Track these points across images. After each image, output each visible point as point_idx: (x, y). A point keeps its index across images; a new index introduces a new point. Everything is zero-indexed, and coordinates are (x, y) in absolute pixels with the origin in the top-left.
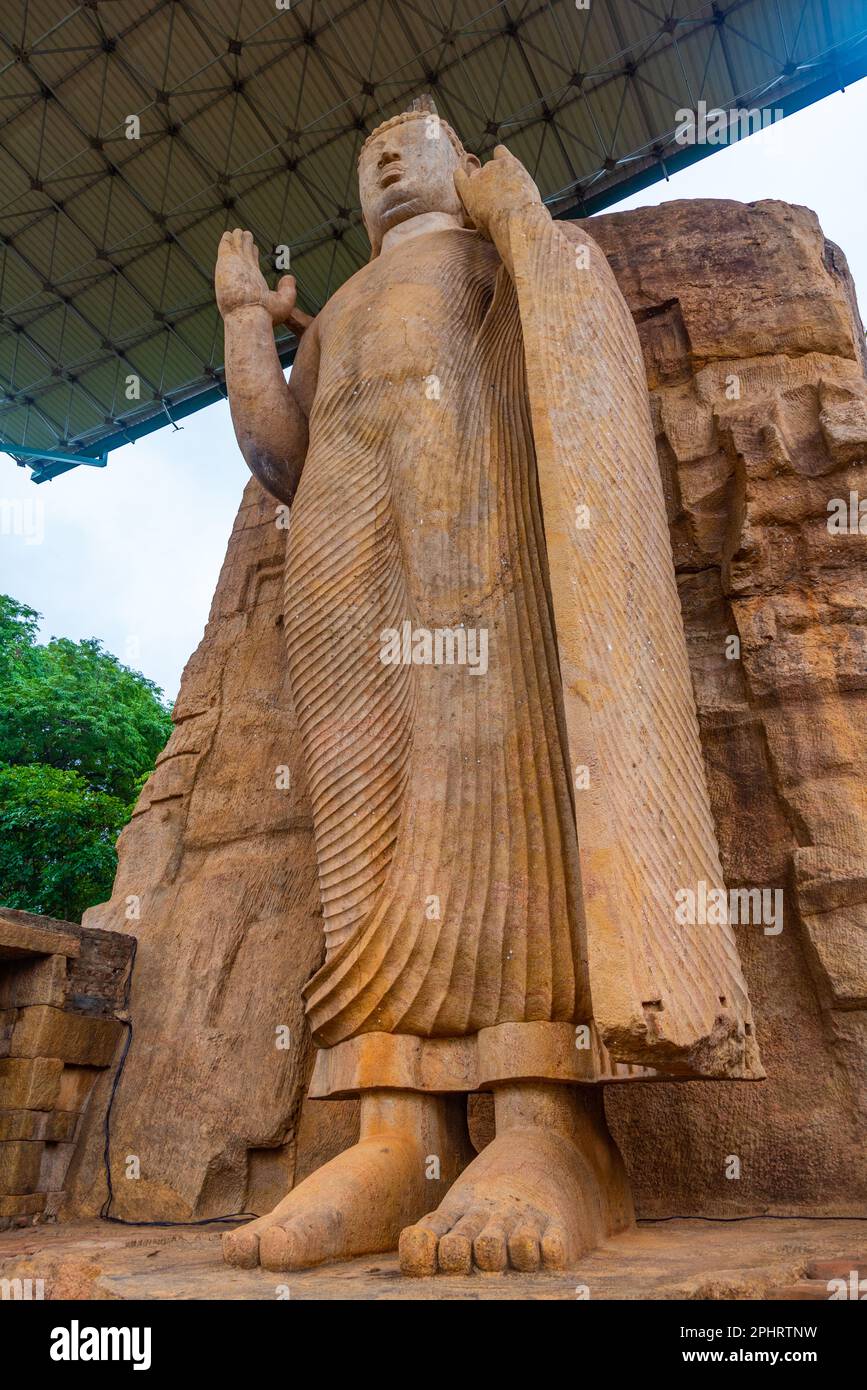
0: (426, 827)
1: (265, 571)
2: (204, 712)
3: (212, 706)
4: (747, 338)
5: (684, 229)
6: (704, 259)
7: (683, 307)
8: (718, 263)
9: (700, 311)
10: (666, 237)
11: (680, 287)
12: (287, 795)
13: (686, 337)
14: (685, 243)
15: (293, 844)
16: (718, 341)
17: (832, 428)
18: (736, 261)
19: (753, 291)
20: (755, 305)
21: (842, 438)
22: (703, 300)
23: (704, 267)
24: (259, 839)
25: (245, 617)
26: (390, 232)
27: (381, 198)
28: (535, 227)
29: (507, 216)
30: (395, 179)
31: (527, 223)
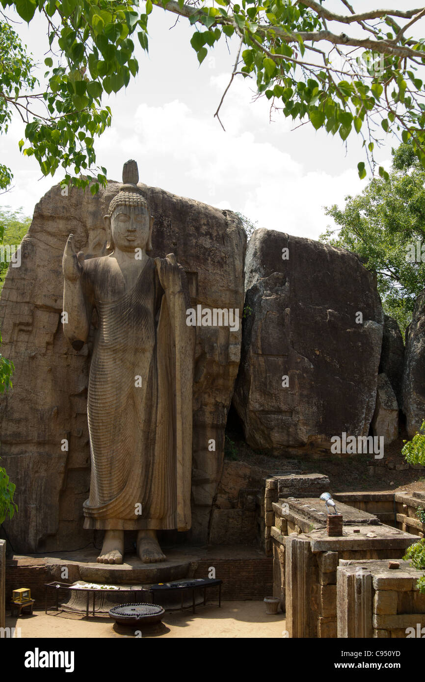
0: (136, 479)
1: (23, 327)
4: (215, 301)
5: (204, 233)
6: (209, 255)
7: (199, 278)
8: (212, 260)
9: (203, 283)
10: (198, 233)
11: (199, 266)
12: (45, 431)
13: (197, 290)
14: (204, 242)
15: (47, 448)
16: (207, 298)
17: (231, 355)
18: (218, 262)
19: (221, 281)
20: (221, 288)
21: (233, 360)
22: (205, 278)
23: (208, 260)
24: (34, 444)
25: (13, 347)
26: (124, 253)
27: (126, 243)
28: (182, 305)
29: (174, 295)
30: (133, 241)
31: (180, 302)
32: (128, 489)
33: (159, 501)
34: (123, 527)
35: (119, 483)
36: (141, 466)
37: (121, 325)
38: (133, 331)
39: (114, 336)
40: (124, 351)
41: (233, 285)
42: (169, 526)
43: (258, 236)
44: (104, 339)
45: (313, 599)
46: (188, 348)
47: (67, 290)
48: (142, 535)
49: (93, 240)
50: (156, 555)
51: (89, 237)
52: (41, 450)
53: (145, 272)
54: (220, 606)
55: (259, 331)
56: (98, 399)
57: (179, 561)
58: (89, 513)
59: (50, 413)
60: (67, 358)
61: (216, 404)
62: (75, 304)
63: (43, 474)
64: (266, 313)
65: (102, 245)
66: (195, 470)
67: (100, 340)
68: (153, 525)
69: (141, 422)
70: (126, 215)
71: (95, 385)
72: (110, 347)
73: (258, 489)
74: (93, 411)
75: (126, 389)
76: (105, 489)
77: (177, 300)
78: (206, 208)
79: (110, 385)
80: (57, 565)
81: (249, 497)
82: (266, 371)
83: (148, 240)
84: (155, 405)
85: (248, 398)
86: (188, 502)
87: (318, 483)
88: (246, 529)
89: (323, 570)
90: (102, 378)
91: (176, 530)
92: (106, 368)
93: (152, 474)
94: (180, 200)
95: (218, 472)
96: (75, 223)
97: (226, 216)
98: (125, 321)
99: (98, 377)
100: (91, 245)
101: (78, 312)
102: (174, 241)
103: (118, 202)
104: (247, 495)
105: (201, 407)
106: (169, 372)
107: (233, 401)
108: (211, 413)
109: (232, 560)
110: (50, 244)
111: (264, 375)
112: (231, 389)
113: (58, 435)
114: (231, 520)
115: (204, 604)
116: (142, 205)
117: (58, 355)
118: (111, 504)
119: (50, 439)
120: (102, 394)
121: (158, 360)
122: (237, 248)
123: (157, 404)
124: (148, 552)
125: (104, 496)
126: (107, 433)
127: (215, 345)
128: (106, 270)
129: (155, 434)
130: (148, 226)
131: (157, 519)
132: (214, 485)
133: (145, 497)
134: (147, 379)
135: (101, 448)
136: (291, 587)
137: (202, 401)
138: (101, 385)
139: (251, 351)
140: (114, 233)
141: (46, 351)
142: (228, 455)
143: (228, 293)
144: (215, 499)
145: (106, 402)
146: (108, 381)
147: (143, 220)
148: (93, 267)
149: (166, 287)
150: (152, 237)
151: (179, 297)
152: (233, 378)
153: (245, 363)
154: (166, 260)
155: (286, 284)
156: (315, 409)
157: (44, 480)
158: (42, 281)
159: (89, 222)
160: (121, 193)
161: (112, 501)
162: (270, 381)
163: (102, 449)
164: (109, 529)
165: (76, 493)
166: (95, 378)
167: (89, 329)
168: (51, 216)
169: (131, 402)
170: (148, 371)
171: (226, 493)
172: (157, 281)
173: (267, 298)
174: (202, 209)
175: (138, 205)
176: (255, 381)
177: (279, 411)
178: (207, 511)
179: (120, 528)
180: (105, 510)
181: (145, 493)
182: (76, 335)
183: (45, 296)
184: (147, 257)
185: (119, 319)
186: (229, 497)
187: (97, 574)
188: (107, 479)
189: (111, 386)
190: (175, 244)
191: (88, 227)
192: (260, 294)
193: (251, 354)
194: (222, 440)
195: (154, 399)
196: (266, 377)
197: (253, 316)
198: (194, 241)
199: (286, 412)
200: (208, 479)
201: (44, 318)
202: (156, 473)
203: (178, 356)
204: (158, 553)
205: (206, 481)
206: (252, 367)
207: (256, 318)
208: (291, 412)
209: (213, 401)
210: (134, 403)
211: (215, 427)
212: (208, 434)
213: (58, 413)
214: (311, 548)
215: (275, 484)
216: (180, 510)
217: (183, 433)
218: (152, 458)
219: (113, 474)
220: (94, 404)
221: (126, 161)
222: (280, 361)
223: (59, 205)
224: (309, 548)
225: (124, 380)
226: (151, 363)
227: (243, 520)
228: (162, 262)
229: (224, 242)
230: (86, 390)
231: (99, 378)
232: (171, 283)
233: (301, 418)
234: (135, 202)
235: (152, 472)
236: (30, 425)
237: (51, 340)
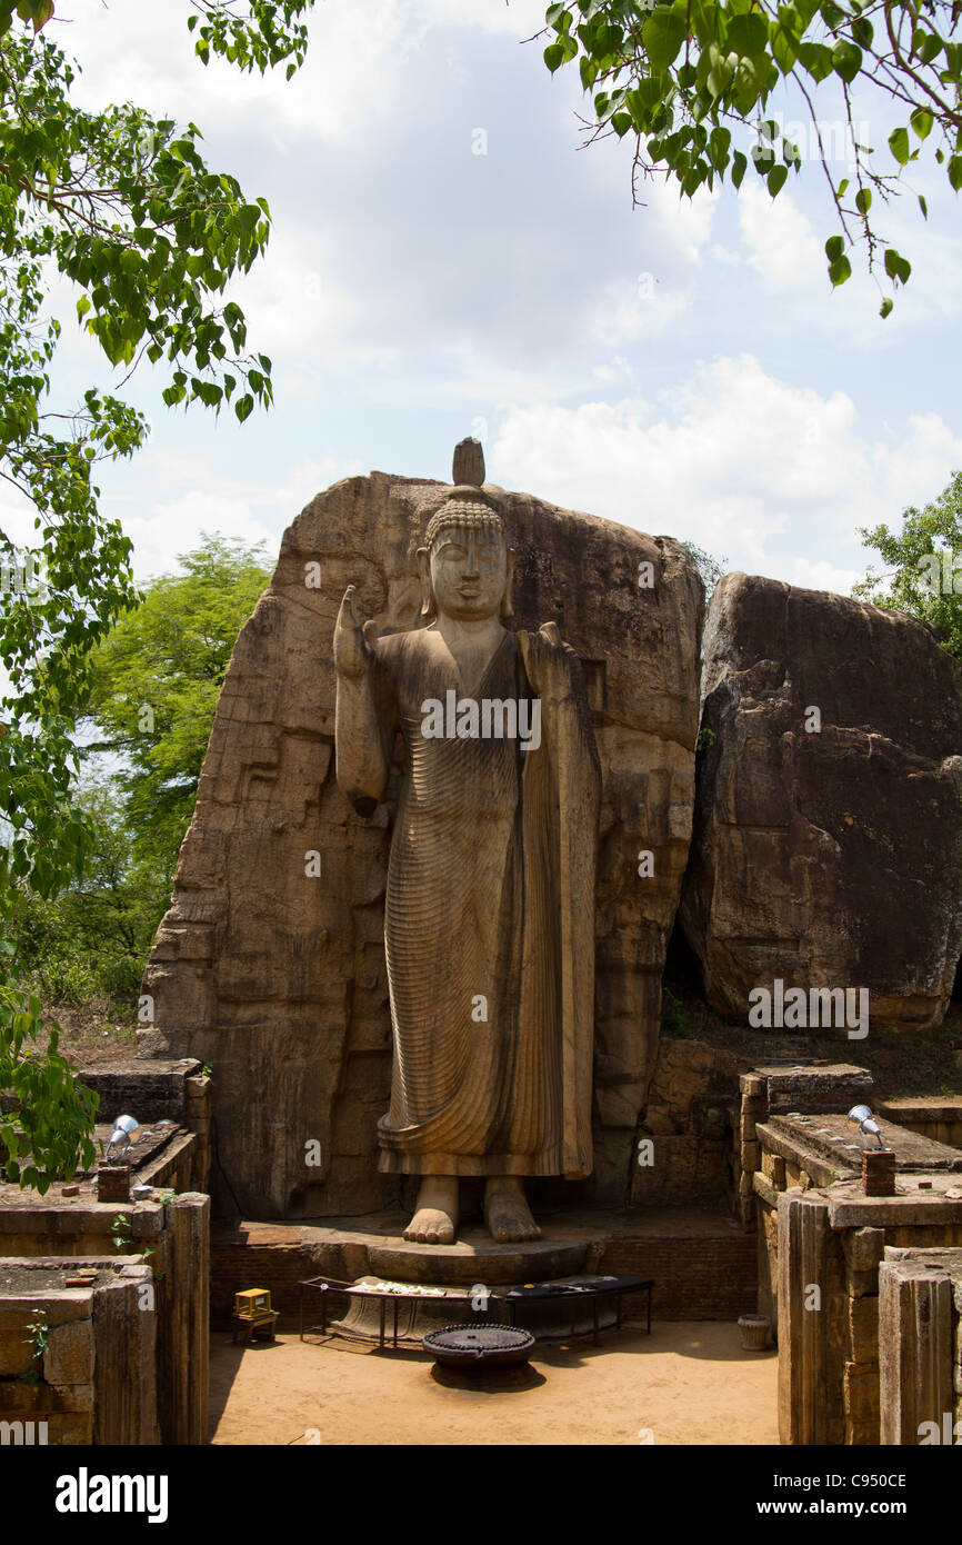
1: (259, 772)
2: (213, 889)
3: (220, 886)
4: (641, 719)
5: (618, 581)
6: (628, 626)
7: (608, 673)
8: (635, 636)
9: (617, 681)
10: (606, 583)
11: (609, 648)
12: (303, 978)
13: (605, 696)
14: (618, 600)
15: (308, 1012)
16: (623, 711)
17: (673, 826)
18: (647, 640)
19: (652, 677)
20: (652, 692)
21: (677, 835)
22: (621, 673)
23: (626, 636)
24: (281, 1004)
25: (241, 811)
26: (457, 623)
27: (460, 603)
28: (572, 725)
29: (557, 707)
30: (474, 598)
31: (567, 720)
32: (465, 1093)
33: (528, 1118)
34: (457, 1168)
35: (447, 1081)
36: (491, 1048)
37: (451, 764)
38: (475, 777)
39: (437, 788)
40: (457, 817)
41: (676, 686)
42: (548, 1168)
43: (729, 588)
44: (415, 794)
45: (834, 1324)
46: (586, 813)
47: (343, 697)
48: (494, 1186)
49: (398, 598)
50: (521, 1226)
51: (390, 593)
52: (297, 1016)
53: (498, 660)
54: (649, 1331)
55: (731, 777)
56: (405, 914)
57: (567, 1240)
58: (390, 1142)
59: (313, 941)
60: (347, 832)
61: (645, 925)
62: (359, 725)
63: (300, 1062)
64: (744, 740)
65: (414, 610)
66: (601, 1056)
67: (411, 797)
68: (516, 1166)
69: (491, 959)
70: (460, 546)
71: (400, 885)
72: (427, 810)
73: (729, 1096)
74: (396, 937)
75: (461, 895)
76: (419, 1093)
77: (561, 716)
78: (622, 532)
79: (430, 885)
80: (323, 1244)
81: (711, 1111)
82: (746, 859)
83: (505, 595)
84: (519, 927)
85: (710, 913)
86: (587, 1122)
87: (850, 1085)
88: (704, 1176)
89: (854, 1267)
90: (413, 872)
91: (562, 1176)
92: (420, 852)
93: (514, 1065)
94: (570, 518)
95: (648, 1061)
96: (361, 565)
97: (661, 548)
98: (457, 759)
99: (405, 869)
100: (393, 608)
101: (365, 740)
102: (558, 599)
103: (443, 521)
104: (708, 1108)
105: (614, 931)
106: (547, 858)
107: (678, 917)
108: (633, 941)
109: (674, 1238)
110: (312, 608)
111: (741, 868)
112: (675, 893)
113: (328, 984)
114: (674, 1158)
115: (619, 1328)
116: (490, 526)
117: (328, 827)
118: (431, 1123)
119: (313, 992)
120: (413, 903)
121: (524, 835)
122: (685, 612)
123: (523, 924)
124: (506, 1221)
125: (419, 1107)
126: (423, 982)
127: (641, 805)
128: (421, 657)
129: (520, 985)
130: (504, 567)
131: (524, 1154)
132: (641, 1087)
133: (499, 1110)
134: (503, 875)
135: (411, 1011)
136: (789, 1298)
137: (615, 919)
138: (411, 885)
139: (715, 817)
140: (437, 583)
141: (306, 819)
142: (670, 1027)
143: (666, 701)
144: (642, 1115)
145: (420, 921)
146: (424, 878)
147: (494, 556)
148: (394, 649)
149: (540, 688)
150: (514, 592)
151: (566, 709)
152: (678, 872)
153: (702, 842)
154: (540, 636)
155: (786, 684)
156: (844, 934)
157: (302, 1075)
158: (297, 680)
159: (390, 564)
160: (451, 503)
161: (435, 1117)
162: (754, 879)
163: (414, 1014)
164: (428, 1172)
165: (365, 1100)
166: (400, 872)
167: (388, 775)
168: (315, 553)
169: (470, 919)
170: (504, 856)
171: (664, 1102)
172: (521, 678)
173: (747, 711)
174: (615, 535)
175: (483, 527)
176: (722, 878)
177: (772, 939)
178: (628, 1139)
179: (451, 1171)
180: (419, 1135)
181: (500, 1104)
182: (360, 786)
183: (303, 710)
184: (503, 630)
185: (445, 754)
186: (670, 1111)
187: (403, 1263)
188: (423, 1074)
189: (431, 889)
190: (560, 605)
191: (388, 574)
192: (733, 703)
193: (716, 823)
194: (657, 997)
195: (515, 913)
196: (745, 871)
197: (719, 749)
198: (599, 598)
199: (784, 940)
200: (629, 1075)
201: (301, 754)
202: (521, 1062)
203: (564, 828)
204: (526, 1224)
205: (625, 1079)
206: (717, 850)
207: (725, 753)
208: (797, 940)
209: (637, 918)
210: (478, 922)
211: (642, 971)
212: (628, 984)
213: (328, 942)
214: (829, 1220)
215: (762, 1085)
216: (569, 1137)
217: (575, 983)
218: (512, 1032)
219: (435, 1063)
220: (398, 925)
221: (460, 440)
222: (773, 837)
223: (330, 530)
224: (826, 1220)
225: (456, 876)
226: (510, 842)
227: (698, 1157)
228: (532, 640)
229: (658, 599)
230: (383, 895)
231: (407, 872)
232: (549, 682)
233: (817, 952)
234: (478, 520)
235: (515, 1060)
236: (274, 966)
237: (314, 798)
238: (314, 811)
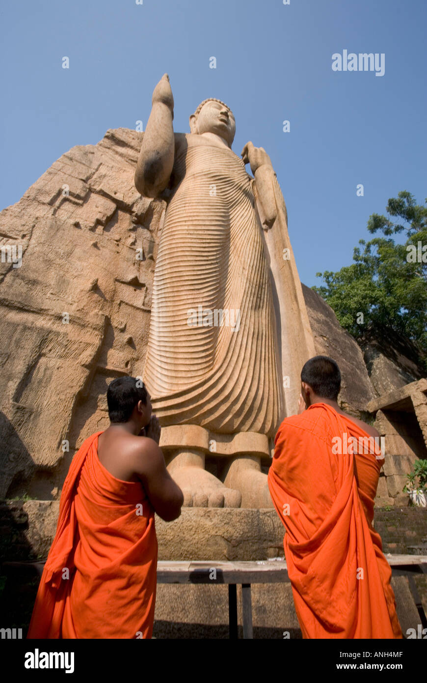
1: (71, 197)
3: (22, 238)
12: (72, 304)
15: (70, 328)
24: (48, 318)
25: (53, 209)
30: (226, 123)
52: (60, 328)
113: (92, 313)
117: (107, 238)
119: (79, 316)
141: (94, 228)
158: (104, 174)
183: (104, 185)
201: (99, 200)
213: (97, 288)
236: (50, 292)
237: (102, 220)
238: (100, 228)
